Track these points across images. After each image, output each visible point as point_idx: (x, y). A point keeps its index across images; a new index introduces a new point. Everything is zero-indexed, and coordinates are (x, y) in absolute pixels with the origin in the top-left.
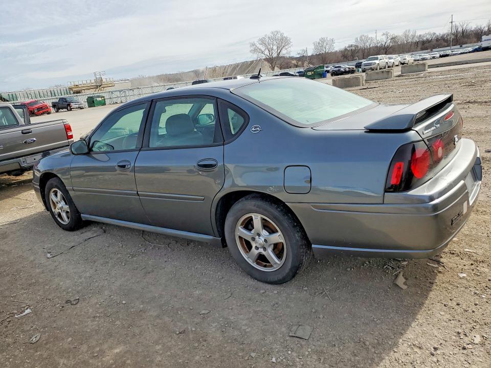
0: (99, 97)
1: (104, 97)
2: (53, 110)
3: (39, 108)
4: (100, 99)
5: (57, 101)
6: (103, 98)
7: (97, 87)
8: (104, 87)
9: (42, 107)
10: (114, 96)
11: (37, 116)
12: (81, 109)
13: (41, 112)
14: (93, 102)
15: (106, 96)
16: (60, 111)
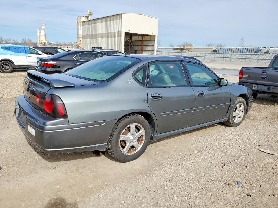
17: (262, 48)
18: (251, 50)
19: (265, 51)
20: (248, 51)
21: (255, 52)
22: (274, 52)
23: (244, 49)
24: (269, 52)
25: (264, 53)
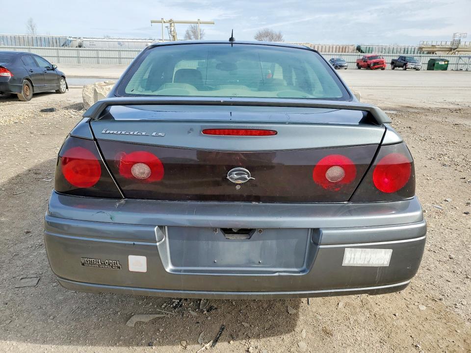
0: (442, 60)
1: (448, 61)
2: (389, 66)
3: (375, 63)
4: (443, 63)
5: (396, 58)
6: (446, 63)
7: (451, 49)
8: (458, 51)
9: (378, 63)
10: (461, 62)
11: (372, 69)
12: (417, 70)
13: (376, 66)
14: (434, 65)
15: (452, 60)
16: (395, 68)
17: (71, 39)
18: (54, 41)
19: (77, 43)
20: (51, 43)
21: (63, 46)
22: (90, 45)
23: (43, 39)
24: (84, 45)
25: (77, 47)
